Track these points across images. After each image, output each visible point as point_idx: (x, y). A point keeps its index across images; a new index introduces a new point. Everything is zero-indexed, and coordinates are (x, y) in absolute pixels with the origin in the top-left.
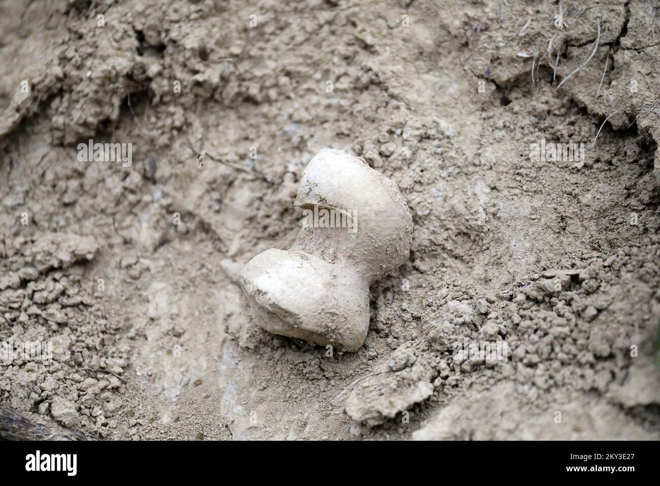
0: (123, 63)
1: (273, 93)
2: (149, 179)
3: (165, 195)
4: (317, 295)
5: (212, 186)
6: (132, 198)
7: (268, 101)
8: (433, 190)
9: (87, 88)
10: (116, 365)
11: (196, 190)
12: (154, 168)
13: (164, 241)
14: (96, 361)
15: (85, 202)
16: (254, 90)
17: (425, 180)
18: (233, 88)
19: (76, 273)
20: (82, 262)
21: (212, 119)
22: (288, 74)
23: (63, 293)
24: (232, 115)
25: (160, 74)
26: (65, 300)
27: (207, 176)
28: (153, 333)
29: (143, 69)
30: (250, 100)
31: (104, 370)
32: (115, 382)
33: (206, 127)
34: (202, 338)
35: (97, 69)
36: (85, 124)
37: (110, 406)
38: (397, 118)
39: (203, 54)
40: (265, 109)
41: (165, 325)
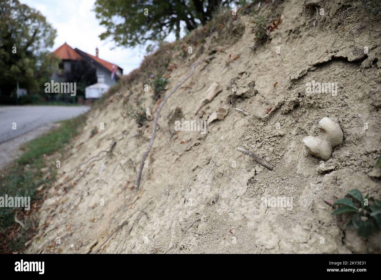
0: (294, 99)
1: (325, 106)
2: (297, 122)
3: (299, 125)
4: (315, 145)
5: (309, 124)
6: (293, 125)
7: (324, 108)
8: (353, 129)
9: (287, 103)
10: (281, 155)
11: (305, 125)
12: (298, 120)
13: (297, 134)
14: (277, 153)
15: (284, 125)
16: (321, 105)
17: (351, 127)
18: (317, 105)
19: (279, 138)
20: (281, 136)
21: (311, 111)
22: (329, 103)
23: (275, 141)
24: (316, 110)
25: (302, 101)
26: (275, 142)
27: (308, 122)
28: (290, 151)
29: (298, 100)
30: (320, 107)
31: (278, 155)
32: (279, 157)
33: (310, 112)
34: (298, 153)
35: (290, 100)
36: (286, 110)
37: (277, 161)
38: (348, 113)
39: (311, 98)
40: (323, 110)
41: (292, 149)
